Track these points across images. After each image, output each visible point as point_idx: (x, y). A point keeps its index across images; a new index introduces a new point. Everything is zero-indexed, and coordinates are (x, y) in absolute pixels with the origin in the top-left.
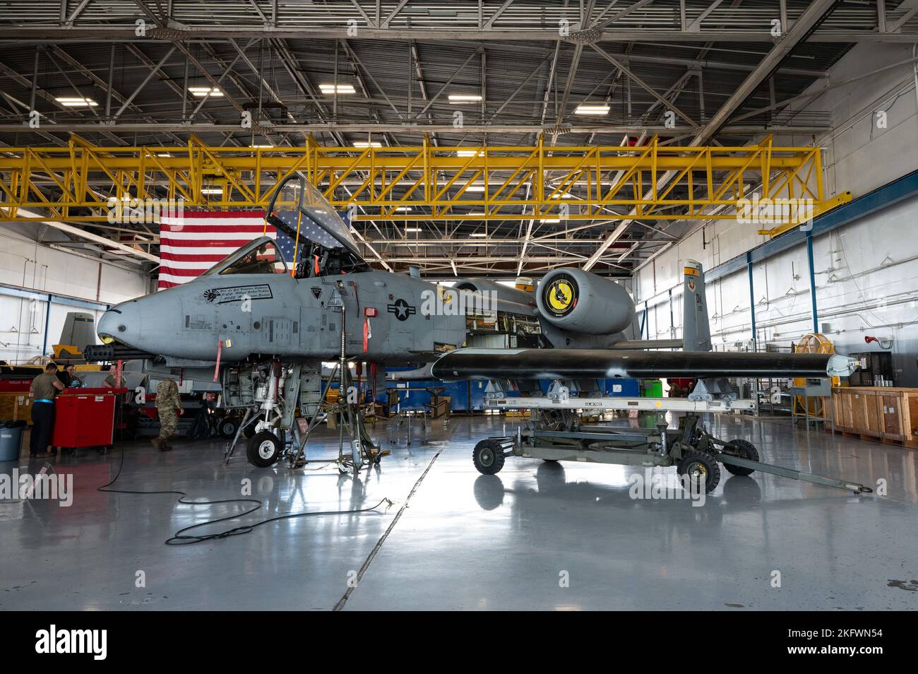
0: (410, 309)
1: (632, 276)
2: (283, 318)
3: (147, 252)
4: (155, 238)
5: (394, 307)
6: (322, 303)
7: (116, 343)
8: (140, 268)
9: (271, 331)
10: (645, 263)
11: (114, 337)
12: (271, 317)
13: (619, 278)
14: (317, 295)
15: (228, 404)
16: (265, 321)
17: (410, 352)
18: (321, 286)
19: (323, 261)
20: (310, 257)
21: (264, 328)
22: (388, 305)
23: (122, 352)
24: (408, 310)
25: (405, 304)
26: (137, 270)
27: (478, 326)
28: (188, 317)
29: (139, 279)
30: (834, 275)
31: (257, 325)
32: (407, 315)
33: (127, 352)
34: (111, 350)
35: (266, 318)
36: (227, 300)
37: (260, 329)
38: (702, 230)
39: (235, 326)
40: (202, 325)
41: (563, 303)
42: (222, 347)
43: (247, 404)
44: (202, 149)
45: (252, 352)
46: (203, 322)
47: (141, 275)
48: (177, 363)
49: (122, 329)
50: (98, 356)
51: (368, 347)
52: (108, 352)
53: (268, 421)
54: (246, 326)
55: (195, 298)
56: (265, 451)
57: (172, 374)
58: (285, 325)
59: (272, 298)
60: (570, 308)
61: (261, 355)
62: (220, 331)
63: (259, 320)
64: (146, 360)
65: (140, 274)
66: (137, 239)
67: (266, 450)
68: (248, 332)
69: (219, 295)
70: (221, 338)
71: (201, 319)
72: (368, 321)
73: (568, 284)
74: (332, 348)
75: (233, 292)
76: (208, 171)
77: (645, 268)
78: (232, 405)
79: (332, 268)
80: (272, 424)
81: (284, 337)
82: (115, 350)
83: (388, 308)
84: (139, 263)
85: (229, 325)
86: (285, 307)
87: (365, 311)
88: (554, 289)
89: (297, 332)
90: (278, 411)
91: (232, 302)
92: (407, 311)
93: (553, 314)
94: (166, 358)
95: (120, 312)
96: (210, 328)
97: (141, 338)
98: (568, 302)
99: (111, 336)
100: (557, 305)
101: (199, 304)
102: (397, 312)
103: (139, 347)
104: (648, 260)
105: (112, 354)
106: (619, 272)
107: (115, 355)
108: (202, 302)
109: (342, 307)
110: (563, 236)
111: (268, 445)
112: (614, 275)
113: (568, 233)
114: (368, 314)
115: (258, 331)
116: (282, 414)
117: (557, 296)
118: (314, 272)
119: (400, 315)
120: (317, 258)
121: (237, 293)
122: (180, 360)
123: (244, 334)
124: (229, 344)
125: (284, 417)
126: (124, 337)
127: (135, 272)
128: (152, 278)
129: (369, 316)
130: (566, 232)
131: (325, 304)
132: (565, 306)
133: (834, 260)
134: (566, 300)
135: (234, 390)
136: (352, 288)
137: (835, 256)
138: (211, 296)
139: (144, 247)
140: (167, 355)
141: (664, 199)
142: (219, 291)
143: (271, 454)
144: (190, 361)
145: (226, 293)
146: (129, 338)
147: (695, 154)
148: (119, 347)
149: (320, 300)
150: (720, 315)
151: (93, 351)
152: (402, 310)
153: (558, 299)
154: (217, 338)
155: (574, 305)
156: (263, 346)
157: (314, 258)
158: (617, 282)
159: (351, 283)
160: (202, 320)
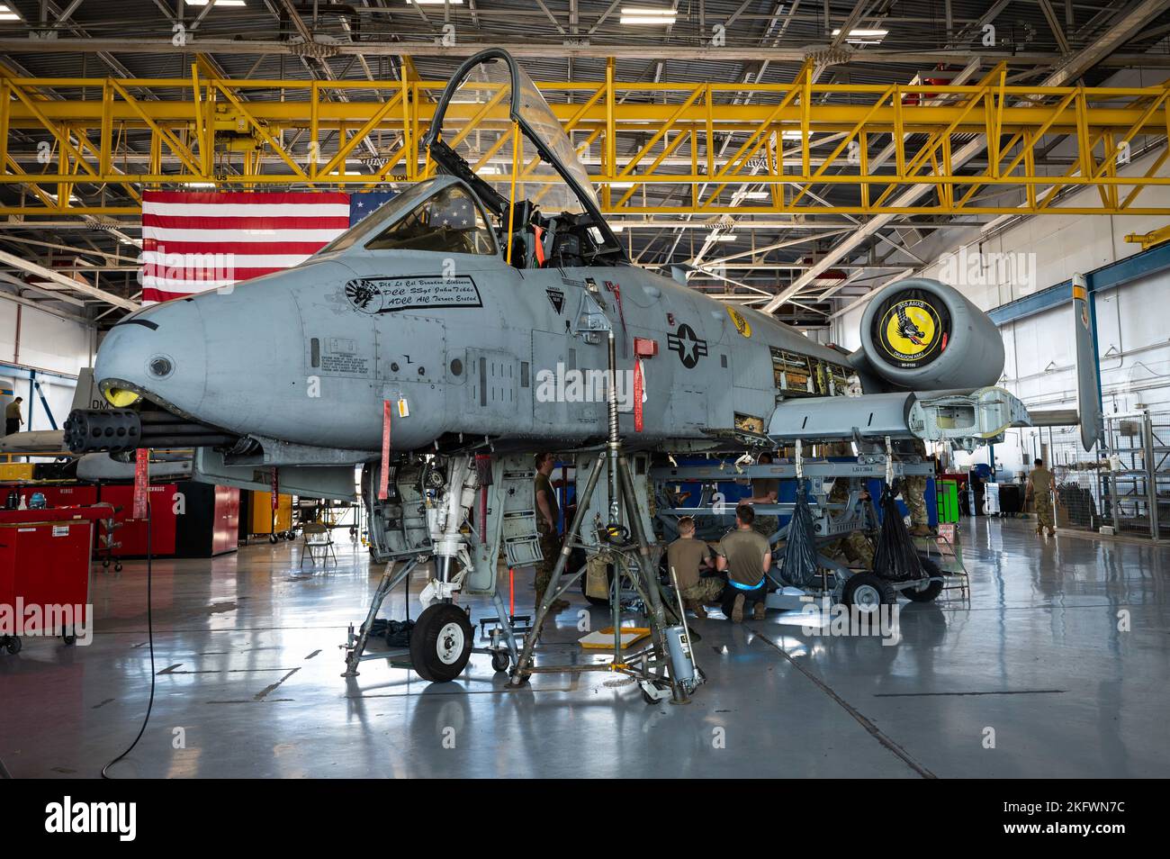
0: (699, 344)
1: (829, 324)
2: (502, 352)
3: (94, 285)
4: (108, 262)
5: (677, 340)
6: (568, 324)
7: (147, 404)
8: (81, 312)
9: (483, 381)
10: (858, 302)
11: (142, 390)
12: (482, 350)
13: (808, 327)
14: (558, 306)
15: (382, 547)
16: (472, 357)
17: (703, 431)
18: (563, 288)
19: (549, 239)
20: (524, 230)
21: (469, 372)
22: (669, 335)
23: (160, 429)
24: (696, 346)
25: (693, 337)
26: (76, 317)
27: (789, 385)
28: (315, 342)
29: (78, 331)
31: (456, 367)
32: (697, 354)
33: (172, 428)
34: (132, 423)
35: (474, 350)
36: (394, 306)
37: (463, 375)
38: (977, 245)
39: (414, 368)
40: (346, 363)
41: (915, 342)
42: (390, 416)
43: (418, 546)
44: (215, 82)
45: (447, 429)
46: (349, 356)
47: (82, 325)
48: (287, 455)
49: (161, 367)
50: (103, 436)
51: (642, 421)
52: (127, 426)
53: (449, 581)
54: (437, 370)
55: (327, 297)
56: (447, 646)
57: (255, 481)
58: (506, 367)
59: (481, 305)
60: (934, 352)
61: (464, 434)
62: (385, 378)
63: (460, 354)
64: (201, 450)
65: (80, 323)
66: (78, 265)
67: (449, 644)
68: (439, 382)
69: (377, 293)
70: (388, 394)
71: (343, 347)
72: (641, 365)
73: (926, 308)
74: (587, 421)
75: (404, 287)
76: (225, 125)
77: (852, 313)
78: (390, 550)
79: (565, 255)
80: (457, 586)
81: (507, 395)
82: (144, 423)
83: (669, 341)
84: (81, 304)
85: (402, 363)
86: (505, 327)
87: (636, 344)
88: (895, 318)
89: (528, 386)
90: (466, 559)
91: (406, 311)
92: (695, 348)
93: (895, 363)
94: (265, 444)
95: (154, 326)
96: (364, 371)
97: (209, 392)
98: (927, 339)
99: (132, 387)
100: (901, 346)
101: (338, 312)
102: (681, 350)
103: (200, 415)
104: (864, 298)
105: (138, 430)
106: (809, 318)
107: (145, 435)
108: (344, 307)
109: (608, 333)
110: (748, 260)
111: (451, 632)
112: (802, 323)
113: (757, 255)
114: (642, 350)
115: (459, 380)
116: (473, 563)
117: (902, 330)
118: (536, 259)
119: (685, 356)
120: (539, 230)
121: (413, 291)
122: (293, 449)
123: (433, 387)
124: (404, 408)
125: (476, 571)
126: (164, 389)
127: (73, 319)
128: (99, 330)
129: (643, 356)
130: (753, 253)
131: (574, 325)
132: (920, 348)
134: (922, 336)
135: (391, 516)
136: (612, 295)
138: (361, 293)
139: (89, 277)
140: (265, 437)
141: (1009, 176)
142: (377, 283)
143: (457, 651)
144: (314, 448)
145: (392, 289)
146: (179, 391)
147: (1052, 101)
148: (152, 416)
149: (563, 317)
150: (1014, 377)
151: (89, 426)
152: (689, 345)
153: (905, 336)
154: (379, 396)
155: (944, 345)
156: (471, 418)
157: (533, 231)
158: (805, 334)
159: (608, 285)
160: (347, 351)
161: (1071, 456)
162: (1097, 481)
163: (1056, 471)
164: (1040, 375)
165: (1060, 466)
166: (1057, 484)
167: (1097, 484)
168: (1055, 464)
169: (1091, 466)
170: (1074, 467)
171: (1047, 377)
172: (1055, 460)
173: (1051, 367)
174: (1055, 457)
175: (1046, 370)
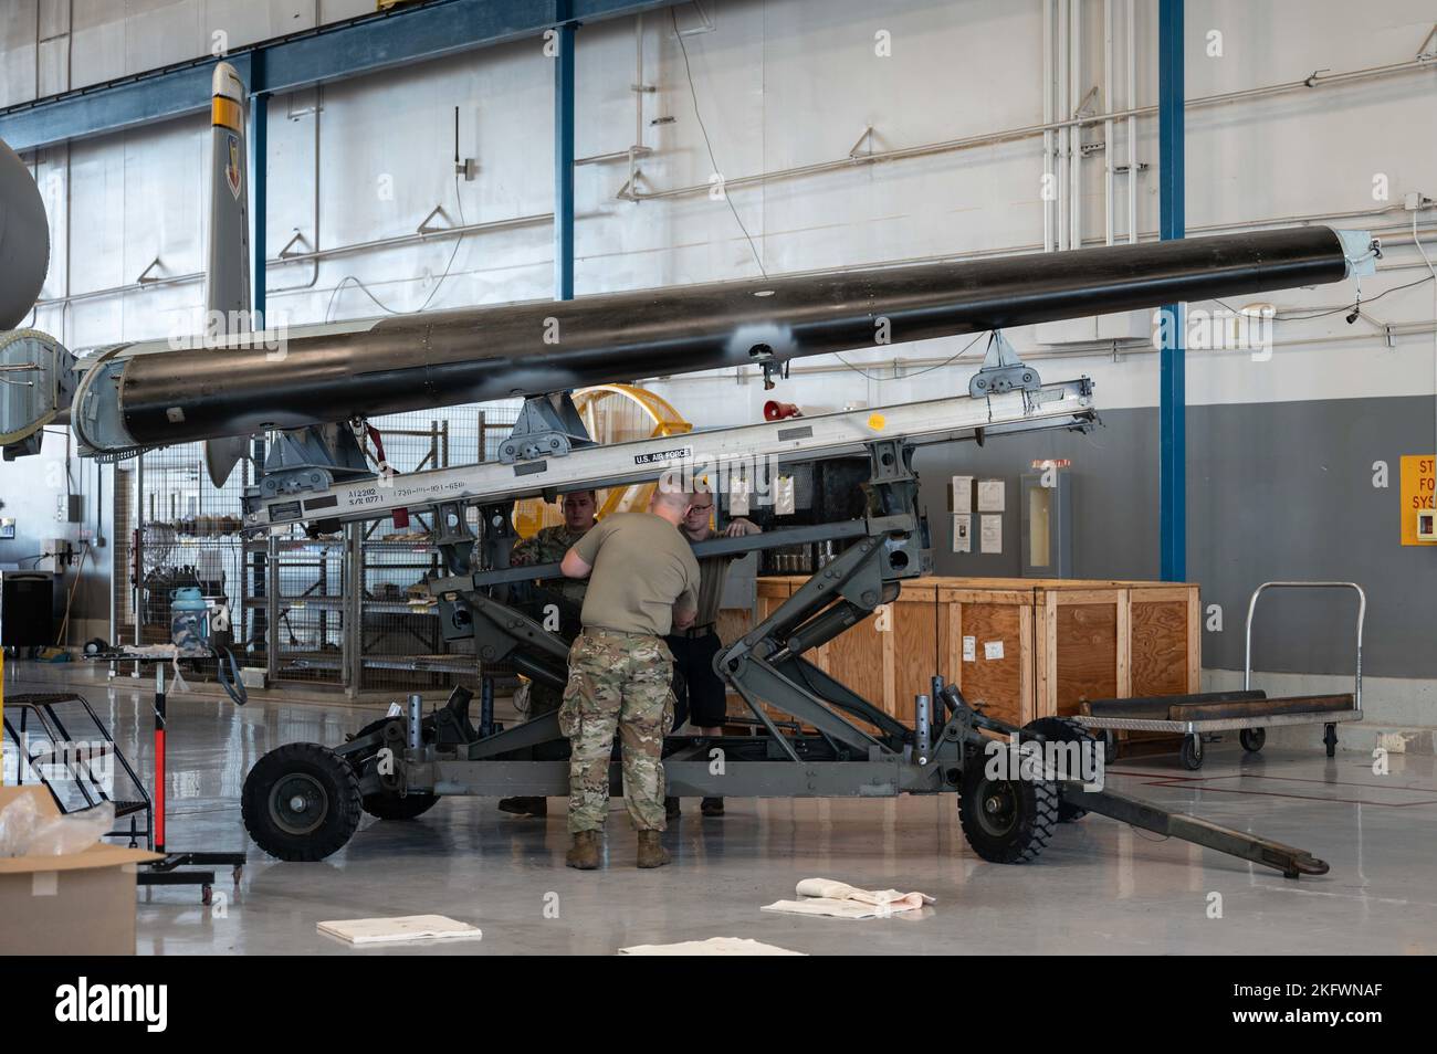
30: (638, 175)
133: (647, 119)
137: (652, 105)
161: (186, 501)
162: (239, 560)
163: (148, 536)
164: (124, 291)
165: (157, 525)
166: (148, 569)
167: (239, 568)
168: (147, 518)
169: (228, 526)
170: (189, 528)
171: (140, 298)
172: (147, 510)
173: (154, 273)
174: (147, 501)
175: (142, 280)
